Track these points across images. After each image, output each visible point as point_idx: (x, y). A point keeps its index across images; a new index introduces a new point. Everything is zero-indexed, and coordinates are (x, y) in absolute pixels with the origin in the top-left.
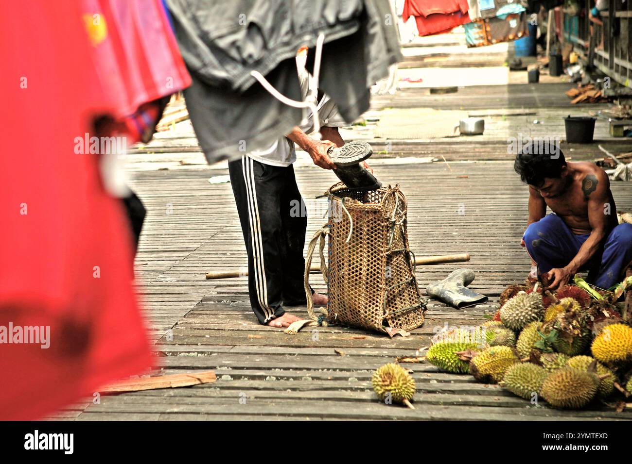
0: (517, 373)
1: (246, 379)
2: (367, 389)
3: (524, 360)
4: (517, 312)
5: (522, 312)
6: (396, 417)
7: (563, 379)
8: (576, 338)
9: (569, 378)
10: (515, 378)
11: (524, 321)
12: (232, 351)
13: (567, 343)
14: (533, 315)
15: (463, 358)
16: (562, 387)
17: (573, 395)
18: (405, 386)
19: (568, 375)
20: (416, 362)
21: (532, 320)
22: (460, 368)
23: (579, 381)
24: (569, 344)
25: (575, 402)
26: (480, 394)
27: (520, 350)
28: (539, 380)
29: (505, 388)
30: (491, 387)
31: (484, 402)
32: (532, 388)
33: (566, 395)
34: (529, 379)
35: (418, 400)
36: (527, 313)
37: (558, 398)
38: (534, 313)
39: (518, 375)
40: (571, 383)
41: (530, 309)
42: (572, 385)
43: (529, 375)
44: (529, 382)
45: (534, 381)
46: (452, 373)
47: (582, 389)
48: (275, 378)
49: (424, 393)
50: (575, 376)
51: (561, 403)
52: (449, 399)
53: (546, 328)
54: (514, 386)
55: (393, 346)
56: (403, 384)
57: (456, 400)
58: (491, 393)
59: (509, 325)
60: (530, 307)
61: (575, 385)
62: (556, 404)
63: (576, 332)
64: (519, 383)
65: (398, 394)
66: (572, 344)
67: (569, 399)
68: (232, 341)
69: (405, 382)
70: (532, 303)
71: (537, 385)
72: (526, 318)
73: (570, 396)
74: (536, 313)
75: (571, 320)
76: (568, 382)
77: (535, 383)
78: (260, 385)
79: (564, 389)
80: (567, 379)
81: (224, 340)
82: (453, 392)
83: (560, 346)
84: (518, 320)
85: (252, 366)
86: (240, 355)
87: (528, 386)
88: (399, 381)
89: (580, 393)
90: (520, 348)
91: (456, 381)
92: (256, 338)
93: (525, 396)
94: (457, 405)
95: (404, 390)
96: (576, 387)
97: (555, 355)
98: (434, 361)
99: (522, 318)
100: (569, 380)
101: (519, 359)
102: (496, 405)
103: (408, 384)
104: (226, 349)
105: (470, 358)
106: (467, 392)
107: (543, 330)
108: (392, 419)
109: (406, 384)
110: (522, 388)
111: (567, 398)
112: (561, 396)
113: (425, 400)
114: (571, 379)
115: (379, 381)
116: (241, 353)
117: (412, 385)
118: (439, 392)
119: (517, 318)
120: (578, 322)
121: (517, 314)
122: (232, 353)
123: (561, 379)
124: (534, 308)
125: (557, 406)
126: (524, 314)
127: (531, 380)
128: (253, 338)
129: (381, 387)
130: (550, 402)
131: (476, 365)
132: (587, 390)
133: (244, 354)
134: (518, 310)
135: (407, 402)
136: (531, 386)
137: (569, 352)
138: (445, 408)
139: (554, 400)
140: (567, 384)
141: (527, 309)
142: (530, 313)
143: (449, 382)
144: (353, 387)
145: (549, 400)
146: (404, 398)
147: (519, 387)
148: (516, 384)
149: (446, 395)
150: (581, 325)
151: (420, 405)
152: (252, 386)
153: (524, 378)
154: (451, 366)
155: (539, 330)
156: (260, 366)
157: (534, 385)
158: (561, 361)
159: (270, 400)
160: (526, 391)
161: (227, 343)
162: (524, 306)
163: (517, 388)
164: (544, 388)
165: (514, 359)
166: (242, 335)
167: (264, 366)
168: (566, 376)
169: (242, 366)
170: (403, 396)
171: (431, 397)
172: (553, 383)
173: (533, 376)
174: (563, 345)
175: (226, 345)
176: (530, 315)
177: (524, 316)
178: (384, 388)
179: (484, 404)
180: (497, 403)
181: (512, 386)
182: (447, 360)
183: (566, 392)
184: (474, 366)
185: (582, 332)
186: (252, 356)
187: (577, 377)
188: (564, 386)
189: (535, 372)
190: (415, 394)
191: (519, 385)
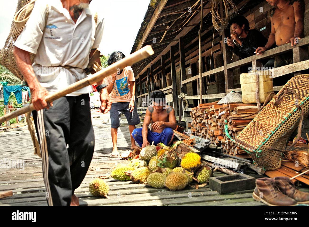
0: (153, 177)
1: (29, 193)
2: (86, 191)
3: (153, 172)
4: (148, 153)
5: (149, 153)
6: (102, 203)
7: (175, 177)
8: (174, 160)
9: (178, 176)
10: (152, 180)
11: (150, 156)
12: (25, 181)
13: (170, 163)
14: (154, 154)
15: (127, 174)
16: (175, 181)
17: (180, 184)
18: (105, 188)
19: (177, 175)
20: (106, 178)
21: (153, 156)
22: (125, 178)
23: (182, 177)
24: (171, 164)
25: (181, 187)
26: (136, 189)
27: (151, 168)
28: (163, 179)
29: (147, 185)
30: (140, 185)
31: (140, 192)
32: (161, 183)
33: (177, 184)
34: (159, 179)
35: (110, 194)
36: (151, 153)
37: (174, 186)
38: (154, 153)
39: (154, 178)
40: (179, 178)
41: (152, 151)
42: (179, 179)
43: (158, 177)
44: (159, 180)
45: (161, 180)
46: (122, 181)
47: (183, 181)
48: (43, 191)
49: (112, 191)
50: (180, 175)
51: (175, 188)
52: (124, 192)
53: (160, 158)
54: (152, 183)
55: (95, 173)
56: (104, 187)
57: (128, 192)
58: (141, 188)
59: (144, 159)
60: (152, 150)
61: (181, 179)
62: (173, 188)
63: (174, 158)
64: (154, 181)
65: (102, 193)
66: (172, 163)
67: (179, 186)
68: (26, 177)
69: (105, 186)
70: (153, 149)
71: (163, 181)
72: (151, 155)
73: (179, 184)
74: (155, 153)
75: (171, 153)
76: (178, 178)
77: (162, 181)
78: (35, 195)
79: (176, 181)
80: (177, 177)
81: (22, 177)
82: (125, 189)
83: (167, 165)
84: (148, 156)
85: (33, 187)
86: (28, 183)
87: (159, 182)
88: (102, 186)
89: (183, 183)
90: (150, 167)
91: (124, 184)
92: (37, 175)
93: (157, 187)
94: (128, 194)
95: (104, 190)
96: (181, 180)
97: (166, 168)
98: (115, 177)
99: (149, 155)
100: (178, 177)
101: (151, 172)
102: (145, 192)
103: (106, 187)
104: (22, 181)
105: (130, 174)
106: (131, 188)
107: (159, 159)
108: (100, 205)
109: (105, 187)
110: (156, 183)
111: (178, 185)
112: (175, 184)
113: (114, 194)
114: (179, 177)
115: (92, 187)
116: (29, 182)
117: (108, 188)
118: (119, 190)
119: (147, 155)
120: (174, 154)
121: (148, 154)
122: (24, 182)
123: (174, 177)
124: (154, 151)
125: (173, 190)
126: (150, 153)
127: (160, 179)
128: (35, 176)
129: (93, 190)
130: (170, 188)
131: (134, 176)
132: (185, 181)
133: (30, 182)
134: (148, 152)
135: (106, 196)
136: (160, 182)
137: (171, 167)
138: (124, 196)
139: (172, 187)
140: (177, 179)
141: (151, 151)
142: (152, 153)
143: (122, 185)
144: (79, 191)
145: (169, 187)
146: (105, 194)
147: (155, 183)
148: (153, 182)
149: (122, 191)
150: (175, 155)
151: (112, 196)
152: (31, 196)
153: (157, 179)
154: (121, 178)
155: (157, 159)
156: (37, 186)
157: (161, 181)
158: (169, 171)
159: (39, 202)
160: (158, 185)
161: (23, 178)
162: (150, 150)
163: (154, 184)
164: (166, 183)
165: (149, 172)
166: (31, 175)
167: (38, 186)
168: (176, 175)
169: (28, 187)
170: (104, 193)
171: (115, 192)
172: (171, 179)
173: (160, 178)
174: (169, 164)
175: (23, 179)
176: (152, 154)
177: (150, 154)
178: (95, 190)
179: (140, 193)
180: (146, 191)
181: (151, 183)
182: (120, 176)
183: (177, 183)
184: (132, 177)
185: (176, 158)
186: (33, 182)
187: (181, 176)
188: (176, 180)
189: (161, 176)
190: (109, 192)
191: (154, 182)
